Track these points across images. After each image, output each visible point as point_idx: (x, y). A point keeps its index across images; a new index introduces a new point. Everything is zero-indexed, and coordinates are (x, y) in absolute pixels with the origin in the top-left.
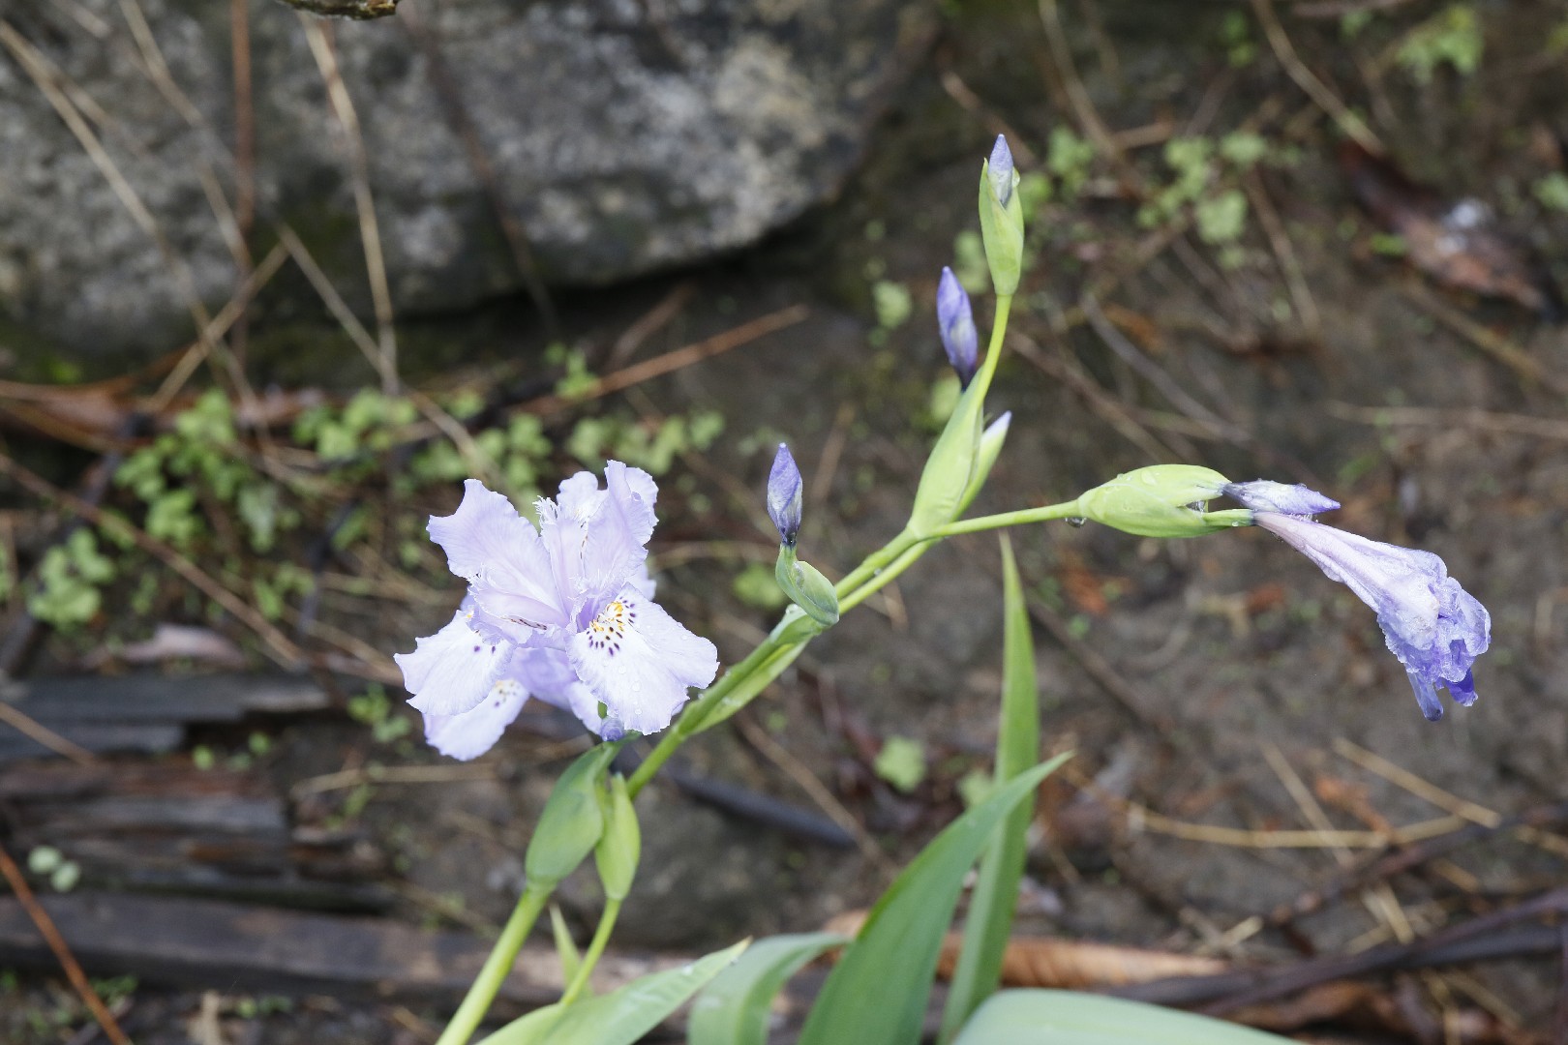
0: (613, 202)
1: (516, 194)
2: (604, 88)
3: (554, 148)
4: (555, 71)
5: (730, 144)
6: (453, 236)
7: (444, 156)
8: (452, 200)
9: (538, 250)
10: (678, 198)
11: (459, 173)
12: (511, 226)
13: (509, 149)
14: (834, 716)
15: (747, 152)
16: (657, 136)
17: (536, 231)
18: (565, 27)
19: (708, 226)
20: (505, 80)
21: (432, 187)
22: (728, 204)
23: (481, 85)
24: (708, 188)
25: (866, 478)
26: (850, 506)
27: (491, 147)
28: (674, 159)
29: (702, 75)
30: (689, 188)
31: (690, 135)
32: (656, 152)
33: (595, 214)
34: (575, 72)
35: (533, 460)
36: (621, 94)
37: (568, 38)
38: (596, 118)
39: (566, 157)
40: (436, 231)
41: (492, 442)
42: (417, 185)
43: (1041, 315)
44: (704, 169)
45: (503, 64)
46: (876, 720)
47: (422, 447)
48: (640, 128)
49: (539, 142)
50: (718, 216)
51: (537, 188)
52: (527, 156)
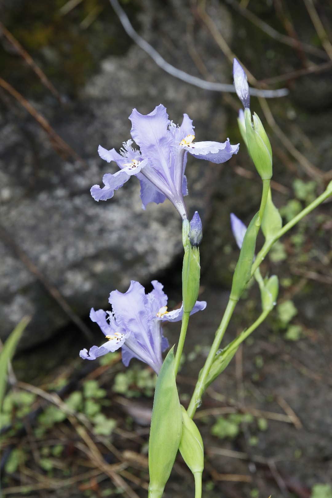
0: (99, 267)
1: (53, 278)
2: (81, 219)
3: (65, 251)
4: (56, 218)
5: (146, 226)
6: (30, 306)
7: (17, 271)
8: (25, 290)
9: (70, 300)
10: (129, 256)
11: (24, 277)
12: (54, 293)
13: (44, 258)
14: (281, 483)
15: (155, 226)
16: (111, 232)
17: (68, 292)
18: (57, 199)
19: (147, 265)
20: (33, 229)
21: (14, 288)
22: (153, 251)
23: (23, 233)
24: (141, 248)
25: (260, 362)
26: (256, 377)
27: (36, 259)
28: (121, 240)
29: (125, 200)
30: (132, 250)
31: (126, 227)
32: (113, 239)
33: (93, 276)
34: (65, 216)
35: (96, 400)
36: (90, 219)
37: (59, 203)
38: (81, 232)
39: (71, 254)
40: (22, 307)
41: (76, 397)
42: (7, 288)
43: (316, 260)
44: (137, 239)
45: (32, 222)
46: (304, 478)
47: (41, 411)
48: (102, 231)
49: (56, 251)
50: (150, 259)
51: (62, 272)
52: (53, 258)
